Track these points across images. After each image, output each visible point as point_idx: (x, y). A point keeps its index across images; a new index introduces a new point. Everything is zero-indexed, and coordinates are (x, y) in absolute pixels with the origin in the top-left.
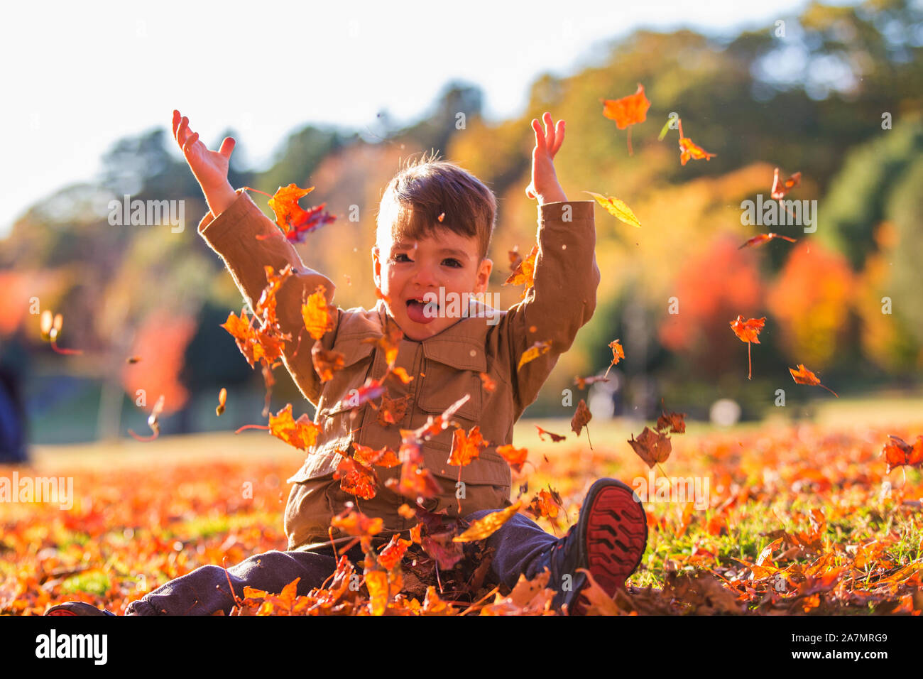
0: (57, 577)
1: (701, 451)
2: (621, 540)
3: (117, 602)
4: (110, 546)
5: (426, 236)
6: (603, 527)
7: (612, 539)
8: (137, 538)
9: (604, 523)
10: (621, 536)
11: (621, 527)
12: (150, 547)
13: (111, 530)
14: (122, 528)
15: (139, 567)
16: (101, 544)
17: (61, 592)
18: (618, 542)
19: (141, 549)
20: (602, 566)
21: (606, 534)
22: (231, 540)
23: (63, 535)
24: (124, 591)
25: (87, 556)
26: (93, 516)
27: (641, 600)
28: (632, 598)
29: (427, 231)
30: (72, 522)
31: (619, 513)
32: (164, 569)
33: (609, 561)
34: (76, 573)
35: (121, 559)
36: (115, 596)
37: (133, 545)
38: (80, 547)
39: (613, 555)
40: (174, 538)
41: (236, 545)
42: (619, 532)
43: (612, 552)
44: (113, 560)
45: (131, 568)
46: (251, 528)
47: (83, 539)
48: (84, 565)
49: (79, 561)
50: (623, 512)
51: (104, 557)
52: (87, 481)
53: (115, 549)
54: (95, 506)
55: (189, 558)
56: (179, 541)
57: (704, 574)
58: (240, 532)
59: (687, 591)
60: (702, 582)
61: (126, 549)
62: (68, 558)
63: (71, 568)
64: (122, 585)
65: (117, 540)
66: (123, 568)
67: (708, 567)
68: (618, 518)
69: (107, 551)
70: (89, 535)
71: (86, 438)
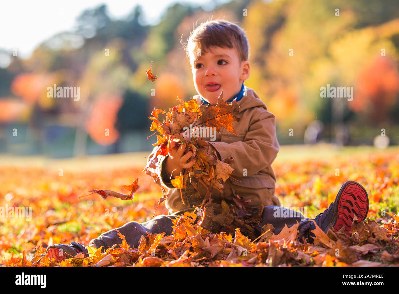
0: (55, 224)
1: (370, 161)
2: (355, 210)
3: (84, 236)
4: (81, 209)
5: (207, 52)
6: (347, 201)
7: (351, 208)
8: (94, 206)
9: (348, 199)
10: (355, 207)
11: (356, 203)
12: (100, 209)
13: (81, 201)
14: (86, 200)
15: (95, 220)
16: (77, 208)
17: (56, 232)
18: (353, 210)
19: (96, 210)
20: (343, 220)
21: (348, 205)
22: (140, 206)
23: (57, 204)
24: (88, 231)
25: (69, 215)
26: (73, 195)
27: (340, 234)
28: (336, 234)
29: (206, 50)
30: (62, 198)
31: (356, 196)
32: (107, 220)
33: (347, 219)
34: (64, 222)
35: (86, 216)
36: (83, 234)
37: (92, 209)
38: (66, 210)
39: (349, 216)
40: (112, 205)
41: (143, 208)
42: (355, 206)
43: (350, 214)
44: (82, 216)
45: (91, 220)
46: (150, 200)
47: (67, 206)
48: (68, 219)
49: (65, 217)
50: (358, 196)
51: (77, 215)
52: (70, 177)
53: (83, 211)
54: (73, 190)
55: (119, 215)
56: (115, 206)
57: (371, 221)
58: (144, 202)
59: (363, 230)
60: (370, 225)
61: (89, 211)
62: (60, 215)
63: (61, 220)
64: (86, 228)
65: (84, 206)
66: (87, 220)
67: (373, 218)
68: (355, 199)
69: (79, 211)
70: (70, 204)
71: (68, 155)
